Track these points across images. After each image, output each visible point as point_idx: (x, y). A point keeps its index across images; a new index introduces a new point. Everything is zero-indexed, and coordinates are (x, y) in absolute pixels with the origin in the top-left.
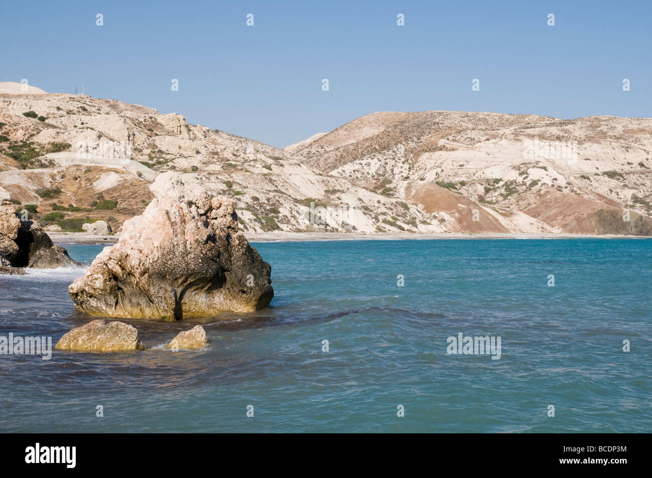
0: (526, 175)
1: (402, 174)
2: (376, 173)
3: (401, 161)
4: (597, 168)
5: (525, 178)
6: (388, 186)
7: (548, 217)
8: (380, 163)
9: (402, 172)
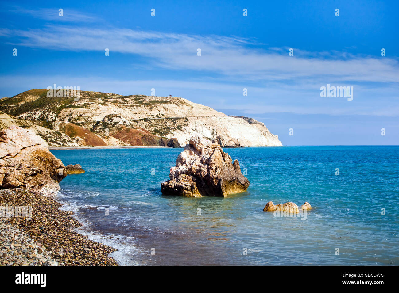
0: (111, 120)
1: (52, 118)
2: (39, 117)
3: (52, 113)
4: (140, 117)
5: (111, 121)
6: (50, 124)
7: (123, 139)
8: (41, 113)
9: (52, 117)
